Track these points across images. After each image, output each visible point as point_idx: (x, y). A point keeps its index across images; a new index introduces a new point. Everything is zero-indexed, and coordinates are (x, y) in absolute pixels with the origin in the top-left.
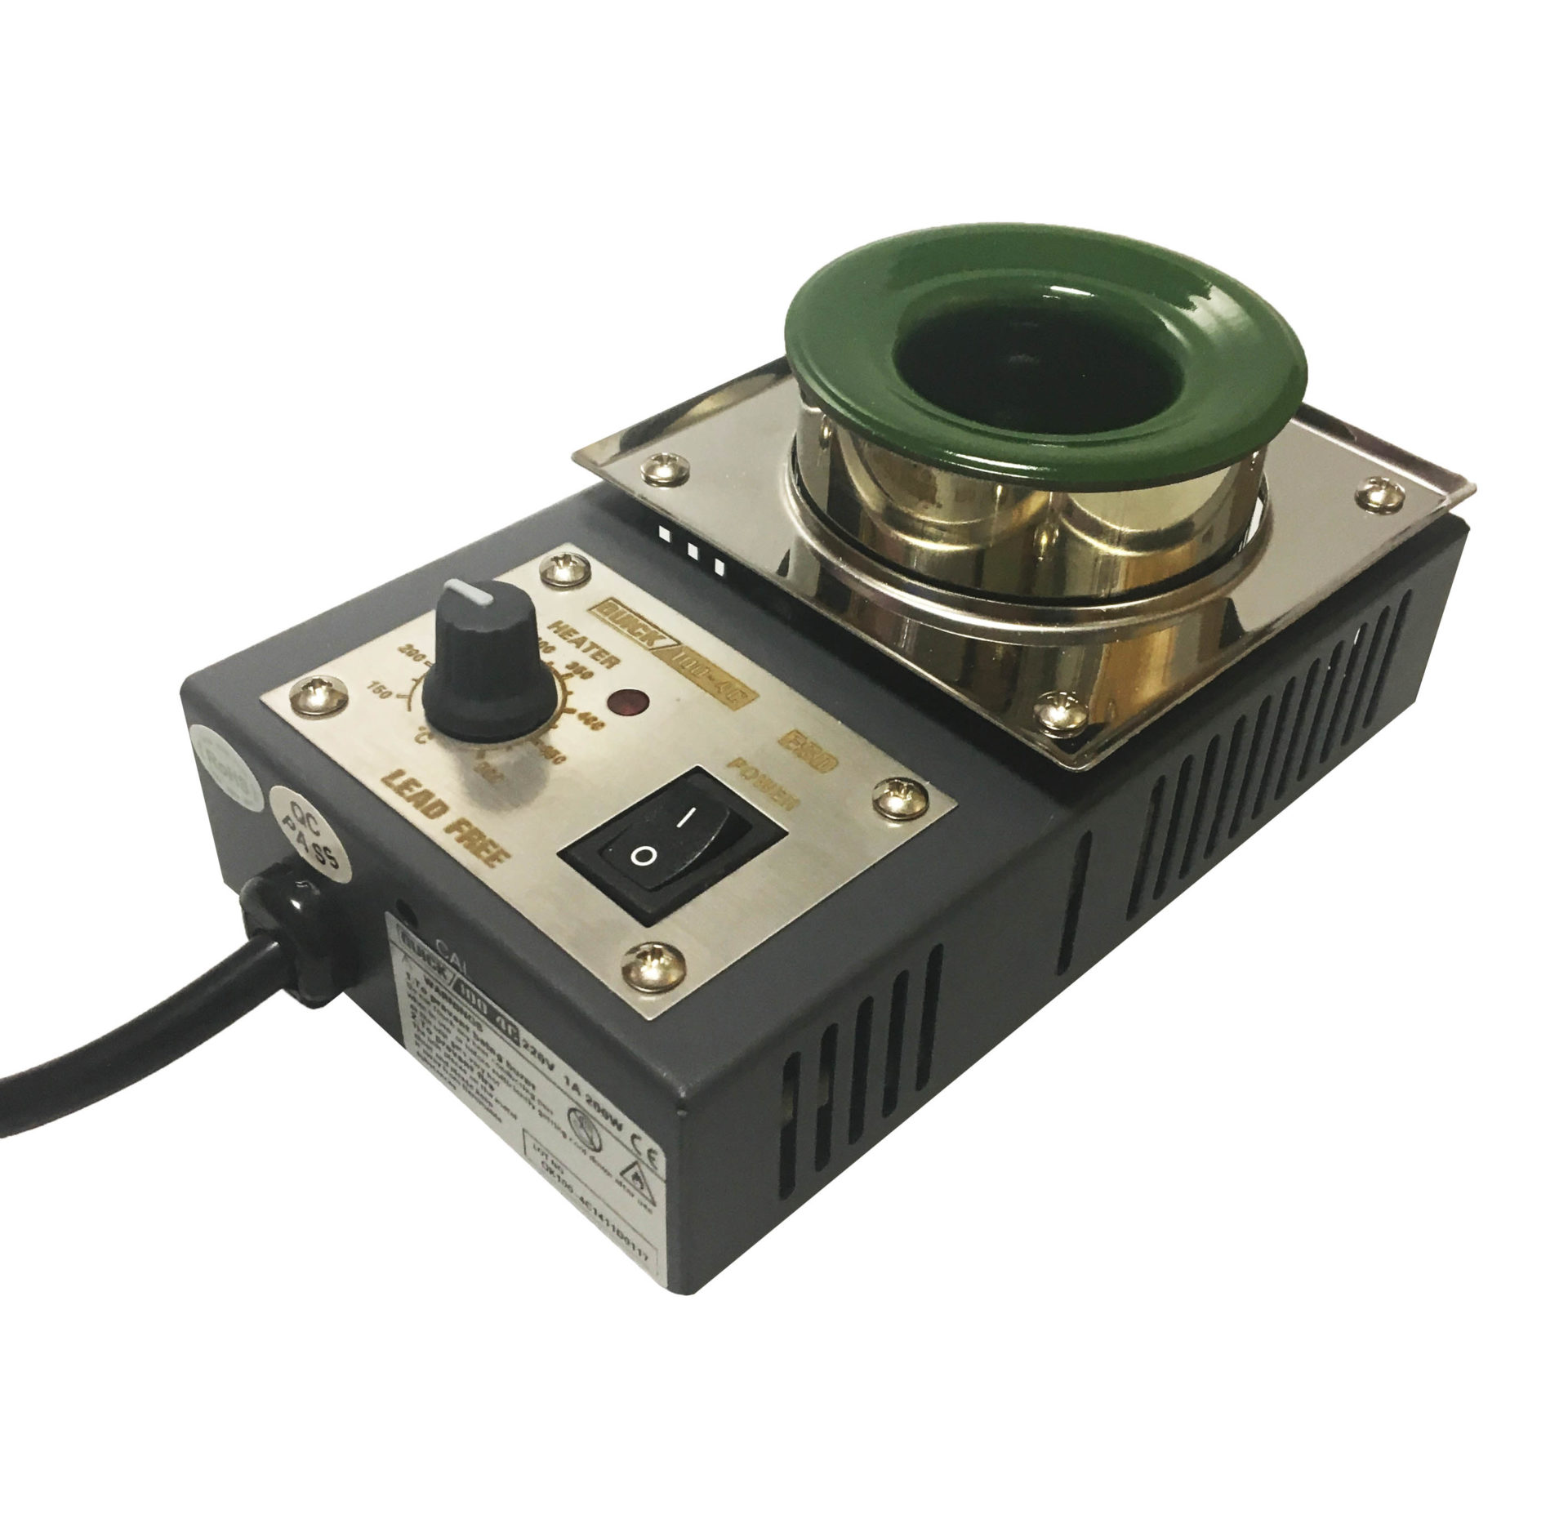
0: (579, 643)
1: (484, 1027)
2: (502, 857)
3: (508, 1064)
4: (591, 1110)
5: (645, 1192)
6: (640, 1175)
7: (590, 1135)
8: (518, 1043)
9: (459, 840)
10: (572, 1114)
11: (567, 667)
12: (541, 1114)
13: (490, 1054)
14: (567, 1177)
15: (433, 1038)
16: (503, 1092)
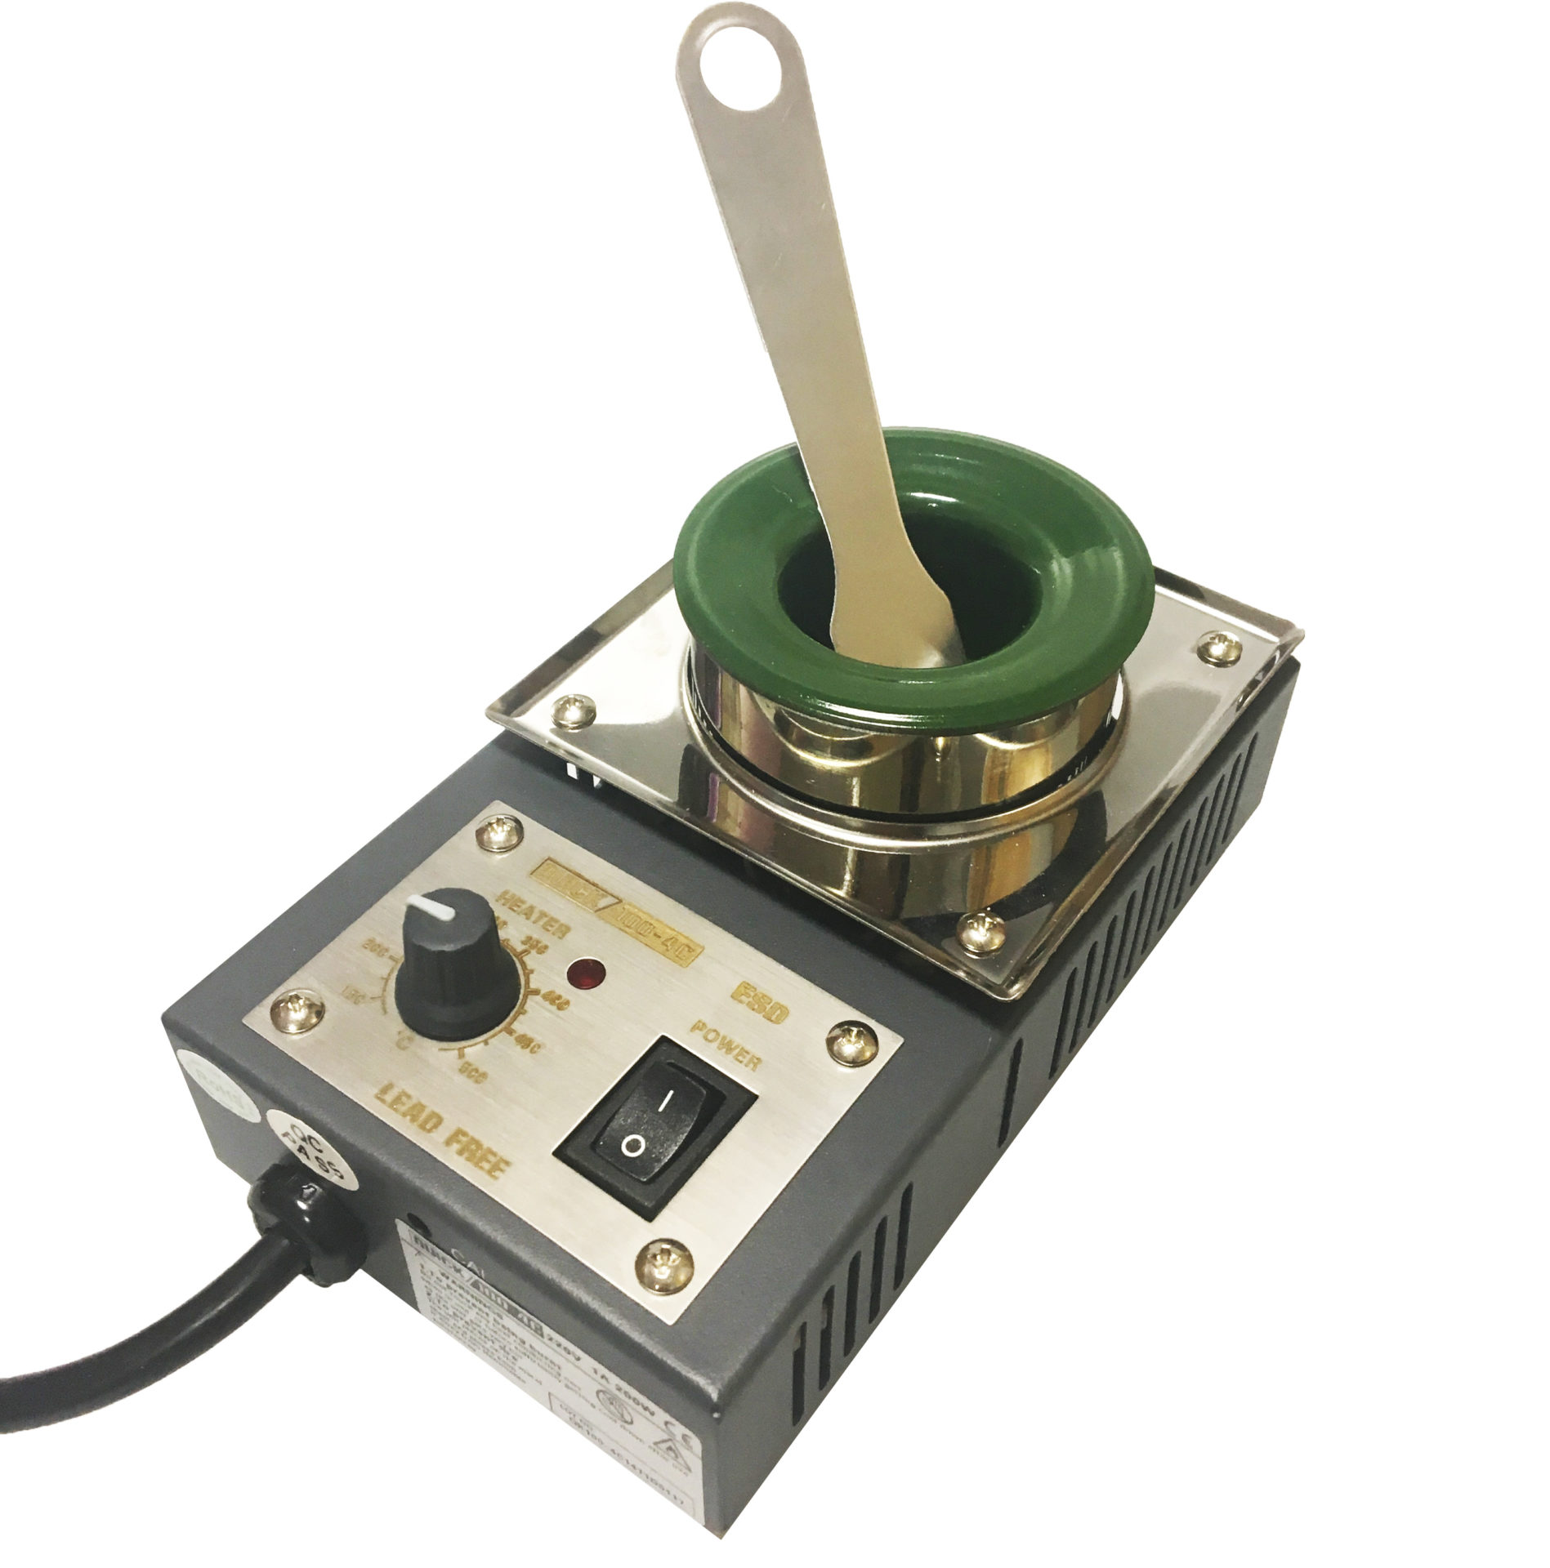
0: (528, 913)
1: (504, 1317)
2: (502, 1166)
3: (531, 1346)
4: (621, 1396)
5: (680, 1460)
6: (673, 1447)
7: (620, 1411)
8: (542, 1335)
9: (460, 1153)
10: (601, 1395)
11: (523, 943)
12: (567, 1386)
13: (511, 1336)
14: (598, 1434)
15: (451, 1313)
16: (524, 1362)
